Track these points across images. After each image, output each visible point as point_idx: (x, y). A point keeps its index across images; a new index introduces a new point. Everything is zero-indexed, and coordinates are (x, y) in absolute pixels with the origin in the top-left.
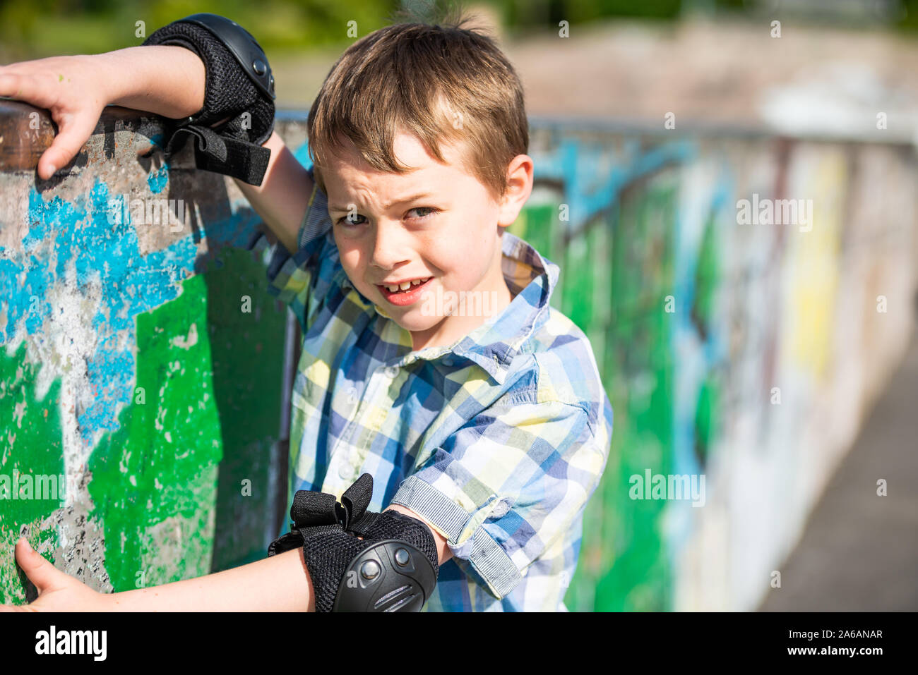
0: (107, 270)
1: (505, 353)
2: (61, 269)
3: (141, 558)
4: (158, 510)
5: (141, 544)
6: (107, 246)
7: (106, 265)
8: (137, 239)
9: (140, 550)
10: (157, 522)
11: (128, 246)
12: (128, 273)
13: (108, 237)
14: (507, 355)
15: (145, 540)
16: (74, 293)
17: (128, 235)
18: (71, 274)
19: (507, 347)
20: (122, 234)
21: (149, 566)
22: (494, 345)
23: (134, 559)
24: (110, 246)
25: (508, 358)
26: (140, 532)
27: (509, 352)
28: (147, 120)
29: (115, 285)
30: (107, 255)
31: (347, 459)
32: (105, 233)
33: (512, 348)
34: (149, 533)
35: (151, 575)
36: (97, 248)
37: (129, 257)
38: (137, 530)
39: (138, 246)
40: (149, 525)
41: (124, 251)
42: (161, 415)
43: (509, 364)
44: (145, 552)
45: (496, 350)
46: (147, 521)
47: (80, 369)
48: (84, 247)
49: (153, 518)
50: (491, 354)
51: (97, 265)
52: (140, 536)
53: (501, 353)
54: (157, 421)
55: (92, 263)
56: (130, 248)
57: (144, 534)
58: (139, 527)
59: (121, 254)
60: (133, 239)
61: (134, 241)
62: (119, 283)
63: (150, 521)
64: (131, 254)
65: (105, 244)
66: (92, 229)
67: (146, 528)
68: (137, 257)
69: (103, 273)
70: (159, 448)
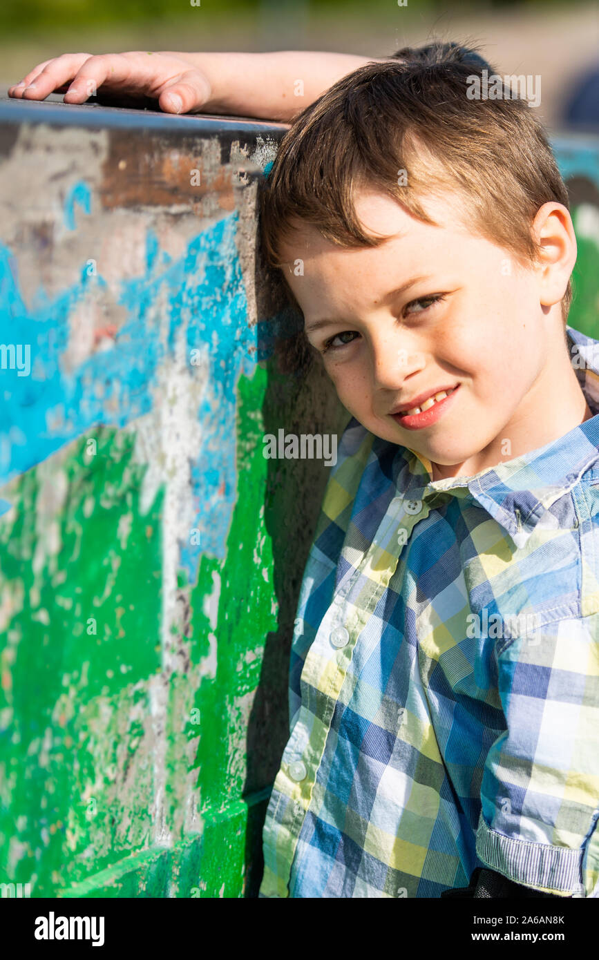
0: (215, 343)
1: (530, 508)
2: (172, 339)
3: (228, 739)
4: (248, 675)
5: (229, 720)
6: (217, 311)
7: (215, 336)
8: (246, 302)
9: (228, 728)
10: (246, 691)
11: (237, 312)
12: (236, 348)
13: (219, 299)
14: (533, 513)
15: (233, 714)
16: (182, 372)
17: (237, 297)
18: (180, 347)
19: (535, 502)
20: (232, 294)
21: (236, 750)
22: (519, 495)
23: (221, 739)
24: (220, 310)
25: (534, 516)
26: (229, 703)
27: (537, 508)
28: (262, 141)
29: (222, 364)
30: (216, 322)
31: (342, 620)
32: (215, 294)
33: (541, 504)
34: (238, 706)
35: (237, 762)
36: (206, 312)
37: (237, 326)
38: (225, 699)
39: (247, 312)
40: (238, 694)
41: (234, 318)
42: (259, 544)
43: (534, 524)
44: (233, 731)
45: (519, 502)
46: (236, 688)
47: (183, 475)
48: (194, 311)
49: (242, 685)
50: (512, 507)
51: (206, 337)
52: (229, 708)
53: (525, 508)
54: (255, 550)
55: (202, 333)
56: (239, 315)
57: (232, 705)
58: (227, 696)
59: (229, 321)
60: (242, 303)
61: (243, 306)
62: (227, 361)
63: (239, 689)
64: (240, 322)
65: (215, 308)
66: (202, 287)
67: (235, 697)
68: (245, 327)
69: (211, 346)
70: (256, 589)
